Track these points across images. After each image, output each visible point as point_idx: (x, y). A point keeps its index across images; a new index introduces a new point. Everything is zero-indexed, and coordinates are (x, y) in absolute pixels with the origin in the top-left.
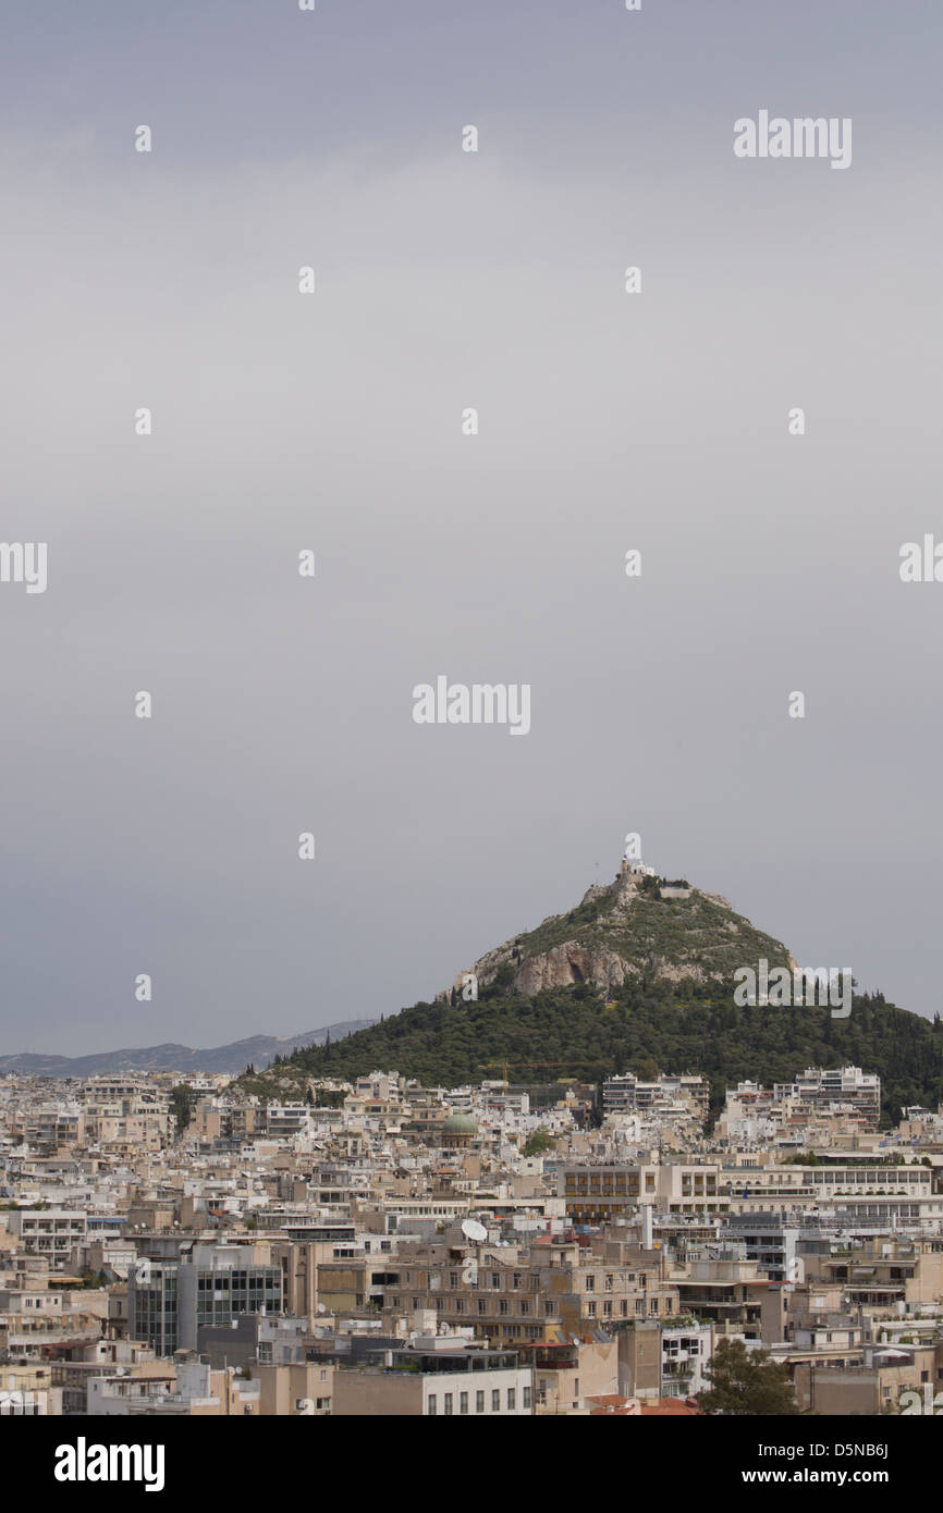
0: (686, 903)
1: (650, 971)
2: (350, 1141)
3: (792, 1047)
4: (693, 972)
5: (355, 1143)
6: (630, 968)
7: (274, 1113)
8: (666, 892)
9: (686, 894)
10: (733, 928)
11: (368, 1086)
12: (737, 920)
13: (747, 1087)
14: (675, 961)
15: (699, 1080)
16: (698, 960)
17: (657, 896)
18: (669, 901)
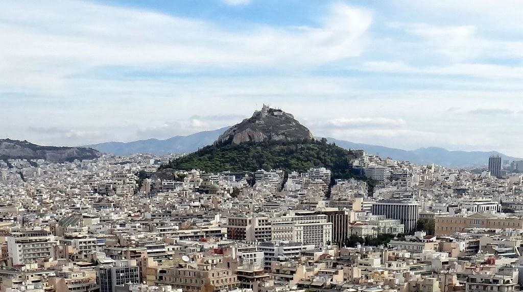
0: (281, 116)
1: (270, 137)
2: (184, 192)
3: (308, 160)
4: (281, 137)
5: (186, 193)
6: (265, 136)
7: (164, 184)
8: (275, 113)
9: (281, 114)
10: (294, 124)
11: (191, 174)
12: (295, 121)
13: (294, 173)
14: (278, 135)
15: (281, 171)
16: (283, 134)
17: (273, 115)
18: (276, 116)
